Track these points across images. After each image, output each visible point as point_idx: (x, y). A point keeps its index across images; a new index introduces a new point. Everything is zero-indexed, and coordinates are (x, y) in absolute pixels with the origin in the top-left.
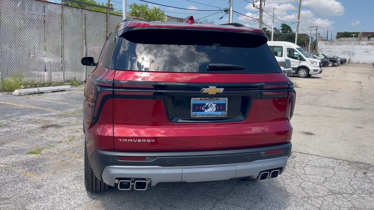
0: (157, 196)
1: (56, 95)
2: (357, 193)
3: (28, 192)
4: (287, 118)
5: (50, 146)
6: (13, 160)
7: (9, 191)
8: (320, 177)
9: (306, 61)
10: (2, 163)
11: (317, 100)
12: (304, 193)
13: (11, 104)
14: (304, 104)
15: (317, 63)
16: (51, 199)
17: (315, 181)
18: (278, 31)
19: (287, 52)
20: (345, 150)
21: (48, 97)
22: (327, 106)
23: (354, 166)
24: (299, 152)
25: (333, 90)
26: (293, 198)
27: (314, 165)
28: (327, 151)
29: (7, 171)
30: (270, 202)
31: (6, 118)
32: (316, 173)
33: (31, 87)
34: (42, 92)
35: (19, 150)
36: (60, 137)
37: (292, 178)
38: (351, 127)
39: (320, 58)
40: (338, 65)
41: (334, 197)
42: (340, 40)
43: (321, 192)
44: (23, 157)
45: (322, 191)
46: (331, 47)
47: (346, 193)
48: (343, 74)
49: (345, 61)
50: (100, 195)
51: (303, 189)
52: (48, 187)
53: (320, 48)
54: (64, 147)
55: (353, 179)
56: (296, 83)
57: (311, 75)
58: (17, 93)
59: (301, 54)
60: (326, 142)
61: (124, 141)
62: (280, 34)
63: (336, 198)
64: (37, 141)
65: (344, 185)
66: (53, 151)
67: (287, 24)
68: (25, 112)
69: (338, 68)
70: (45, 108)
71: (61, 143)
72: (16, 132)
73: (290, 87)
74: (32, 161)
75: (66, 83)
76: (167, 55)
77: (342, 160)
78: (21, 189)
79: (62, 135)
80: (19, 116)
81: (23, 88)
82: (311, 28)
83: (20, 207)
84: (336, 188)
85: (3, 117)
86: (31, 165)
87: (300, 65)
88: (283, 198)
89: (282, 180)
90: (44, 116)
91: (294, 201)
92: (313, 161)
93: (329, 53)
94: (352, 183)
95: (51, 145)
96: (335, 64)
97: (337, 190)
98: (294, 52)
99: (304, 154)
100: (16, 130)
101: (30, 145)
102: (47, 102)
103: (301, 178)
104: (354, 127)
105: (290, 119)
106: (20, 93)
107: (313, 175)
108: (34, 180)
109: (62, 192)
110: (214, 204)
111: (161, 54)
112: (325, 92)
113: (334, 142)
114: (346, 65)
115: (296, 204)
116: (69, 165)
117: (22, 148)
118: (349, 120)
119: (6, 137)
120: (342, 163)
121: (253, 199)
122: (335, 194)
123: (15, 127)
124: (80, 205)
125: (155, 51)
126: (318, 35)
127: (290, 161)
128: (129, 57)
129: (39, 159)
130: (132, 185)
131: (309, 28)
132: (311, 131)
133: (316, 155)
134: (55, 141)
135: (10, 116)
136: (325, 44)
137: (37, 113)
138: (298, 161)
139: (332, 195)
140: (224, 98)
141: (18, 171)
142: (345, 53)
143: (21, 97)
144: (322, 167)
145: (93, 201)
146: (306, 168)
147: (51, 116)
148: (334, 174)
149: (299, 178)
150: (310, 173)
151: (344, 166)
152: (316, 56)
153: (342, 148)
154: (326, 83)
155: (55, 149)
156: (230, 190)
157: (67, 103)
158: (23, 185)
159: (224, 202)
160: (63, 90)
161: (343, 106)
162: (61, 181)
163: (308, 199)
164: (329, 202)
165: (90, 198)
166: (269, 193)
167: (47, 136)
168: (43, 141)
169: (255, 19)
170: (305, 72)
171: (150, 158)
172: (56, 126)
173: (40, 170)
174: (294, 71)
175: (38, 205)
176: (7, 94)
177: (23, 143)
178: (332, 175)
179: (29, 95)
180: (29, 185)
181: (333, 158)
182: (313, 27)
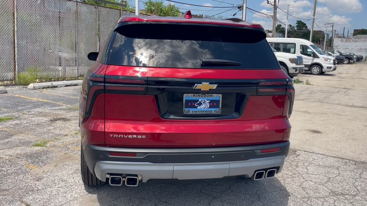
0: (153, 192)
1: (69, 89)
2: (360, 195)
3: (27, 184)
4: (286, 116)
5: (55, 139)
6: (18, 152)
7: (10, 182)
8: (323, 177)
9: (319, 58)
10: (7, 154)
11: (328, 97)
12: (305, 193)
13: (25, 97)
14: (315, 102)
15: (331, 60)
16: (49, 191)
17: (317, 181)
18: (293, 28)
19: (300, 49)
20: (353, 149)
21: (60, 91)
22: (338, 104)
23: (360, 166)
24: (304, 150)
25: (347, 87)
26: (292, 198)
27: (318, 164)
28: (333, 150)
29: (11, 162)
30: (267, 201)
31: (18, 111)
32: (319, 172)
33: (46, 81)
34: (55, 86)
35: (25, 143)
36: (67, 130)
37: (294, 177)
38: (361, 126)
39: (335, 55)
40: (354, 62)
41: (336, 199)
42: (357, 37)
43: (323, 193)
44: (28, 149)
45: (323, 191)
46: (348, 44)
47: (348, 195)
48: (358, 72)
49: (362, 58)
50: (97, 189)
51: (304, 189)
52: (47, 180)
53: (336, 45)
54: (69, 140)
55: (358, 180)
56: (308, 80)
57: (325, 72)
58: (31, 87)
59: (314, 51)
60: (333, 140)
61: (114, 136)
62: (295, 31)
63: (338, 200)
64: (44, 133)
65: (347, 186)
66: (58, 144)
67: (303, 21)
68: (36, 105)
69: (354, 65)
70: (57, 101)
71: (66, 137)
72: (26, 125)
73: (288, 84)
74: (36, 153)
75: (80, 78)
76: (169, 51)
77: (348, 160)
78: (21, 181)
79: (69, 128)
80: (30, 109)
81: (38, 82)
82: (327, 25)
83: (17, 199)
84: (339, 189)
85: (15, 109)
86: (34, 157)
87: (313, 62)
88: (282, 197)
89: (283, 179)
90: (55, 110)
91: (293, 201)
92: (317, 160)
93: (345, 50)
94: (356, 184)
95: (57, 138)
96: (351, 61)
97: (339, 191)
98: (307, 49)
99: (309, 153)
100: (26, 123)
101: (37, 137)
102: (59, 96)
103: (303, 177)
104: (365, 126)
105: (289, 117)
106: (34, 87)
107: (316, 175)
108: (35, 172)
109: (60, 185)
110: (209, 202)
111: (162, 49)
112: (337, 90)
113: (342, 141)
114: (362, 62)
115: (295, 204)
116: (71, 158)
117: (28, 140)
118: (360, 118)
119: (15, 129)
120: (347, 162)
121: (251, 198)
122: (337, 195)
123: (25, 119)
124: (76, 199)
125: (156, 46)
126: (334, 32)
127: (293, 160)
128: (126, 52)
129: (43, 151)
130: (123, 181)
131: (325, 24)
132: (319, 129)
133: (322, 154)
134: (61, 134)
135: (22, 109)
136: (341, 41)
137: (48, 107)
138: (301, 160)
139: (334, 196)
140: (218, 95)
141: (21, 163)
142: (361, 50)
143: (36, 90)
144: (327, 167)
145: (89, 194)
146: (309, 167)
147: (61, 109)
148: (339, 174)
149: (300, 178)
150: (313, 172)
151: (350, 166)
152: (332, 53)
153: (349, 147)
154: (340, 80)
155: (60, 142)
156: (228, 187)
157: (78, 97)
158: (23, 177)
159: (220, 200)
160: (76, 84)
161: (355, 104)
162: (61, 174)
163: (308, 199)
164: (330, 203)
165: (87, 192)
166: (268, 192)
167: (54, 129)
168: (50, 134)
169: (269, 16)
170: (318, 69)
171: (141, 154)
172: (64, 119)
173: (42, 162)
174: (307, 69)
175: (35, 198)
176: (23, 88)
177: (30, 136)
178: (335, 175)
179: (43, 89)
180: (30, 177)
181: (339, 158)
182: (329, 24)
